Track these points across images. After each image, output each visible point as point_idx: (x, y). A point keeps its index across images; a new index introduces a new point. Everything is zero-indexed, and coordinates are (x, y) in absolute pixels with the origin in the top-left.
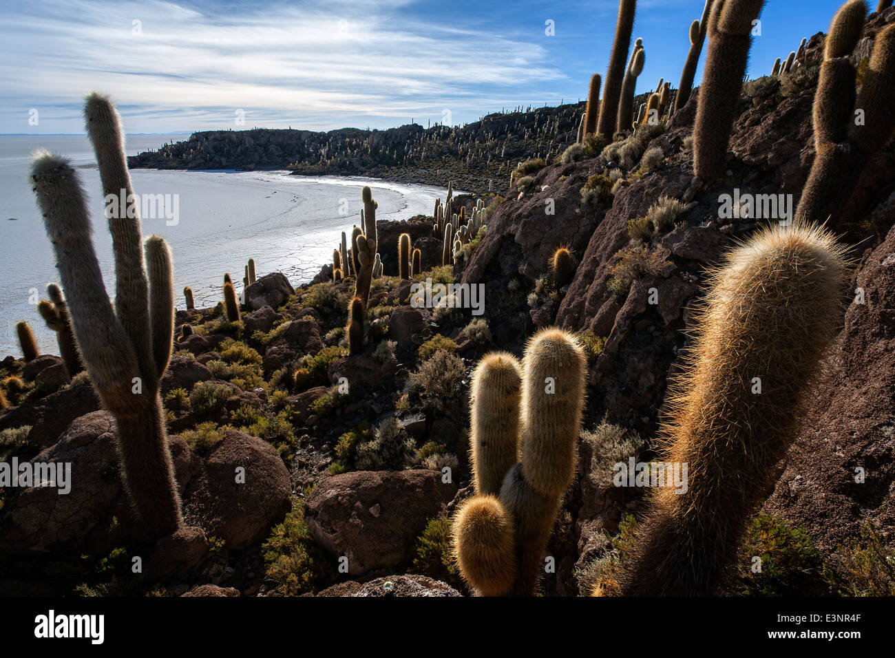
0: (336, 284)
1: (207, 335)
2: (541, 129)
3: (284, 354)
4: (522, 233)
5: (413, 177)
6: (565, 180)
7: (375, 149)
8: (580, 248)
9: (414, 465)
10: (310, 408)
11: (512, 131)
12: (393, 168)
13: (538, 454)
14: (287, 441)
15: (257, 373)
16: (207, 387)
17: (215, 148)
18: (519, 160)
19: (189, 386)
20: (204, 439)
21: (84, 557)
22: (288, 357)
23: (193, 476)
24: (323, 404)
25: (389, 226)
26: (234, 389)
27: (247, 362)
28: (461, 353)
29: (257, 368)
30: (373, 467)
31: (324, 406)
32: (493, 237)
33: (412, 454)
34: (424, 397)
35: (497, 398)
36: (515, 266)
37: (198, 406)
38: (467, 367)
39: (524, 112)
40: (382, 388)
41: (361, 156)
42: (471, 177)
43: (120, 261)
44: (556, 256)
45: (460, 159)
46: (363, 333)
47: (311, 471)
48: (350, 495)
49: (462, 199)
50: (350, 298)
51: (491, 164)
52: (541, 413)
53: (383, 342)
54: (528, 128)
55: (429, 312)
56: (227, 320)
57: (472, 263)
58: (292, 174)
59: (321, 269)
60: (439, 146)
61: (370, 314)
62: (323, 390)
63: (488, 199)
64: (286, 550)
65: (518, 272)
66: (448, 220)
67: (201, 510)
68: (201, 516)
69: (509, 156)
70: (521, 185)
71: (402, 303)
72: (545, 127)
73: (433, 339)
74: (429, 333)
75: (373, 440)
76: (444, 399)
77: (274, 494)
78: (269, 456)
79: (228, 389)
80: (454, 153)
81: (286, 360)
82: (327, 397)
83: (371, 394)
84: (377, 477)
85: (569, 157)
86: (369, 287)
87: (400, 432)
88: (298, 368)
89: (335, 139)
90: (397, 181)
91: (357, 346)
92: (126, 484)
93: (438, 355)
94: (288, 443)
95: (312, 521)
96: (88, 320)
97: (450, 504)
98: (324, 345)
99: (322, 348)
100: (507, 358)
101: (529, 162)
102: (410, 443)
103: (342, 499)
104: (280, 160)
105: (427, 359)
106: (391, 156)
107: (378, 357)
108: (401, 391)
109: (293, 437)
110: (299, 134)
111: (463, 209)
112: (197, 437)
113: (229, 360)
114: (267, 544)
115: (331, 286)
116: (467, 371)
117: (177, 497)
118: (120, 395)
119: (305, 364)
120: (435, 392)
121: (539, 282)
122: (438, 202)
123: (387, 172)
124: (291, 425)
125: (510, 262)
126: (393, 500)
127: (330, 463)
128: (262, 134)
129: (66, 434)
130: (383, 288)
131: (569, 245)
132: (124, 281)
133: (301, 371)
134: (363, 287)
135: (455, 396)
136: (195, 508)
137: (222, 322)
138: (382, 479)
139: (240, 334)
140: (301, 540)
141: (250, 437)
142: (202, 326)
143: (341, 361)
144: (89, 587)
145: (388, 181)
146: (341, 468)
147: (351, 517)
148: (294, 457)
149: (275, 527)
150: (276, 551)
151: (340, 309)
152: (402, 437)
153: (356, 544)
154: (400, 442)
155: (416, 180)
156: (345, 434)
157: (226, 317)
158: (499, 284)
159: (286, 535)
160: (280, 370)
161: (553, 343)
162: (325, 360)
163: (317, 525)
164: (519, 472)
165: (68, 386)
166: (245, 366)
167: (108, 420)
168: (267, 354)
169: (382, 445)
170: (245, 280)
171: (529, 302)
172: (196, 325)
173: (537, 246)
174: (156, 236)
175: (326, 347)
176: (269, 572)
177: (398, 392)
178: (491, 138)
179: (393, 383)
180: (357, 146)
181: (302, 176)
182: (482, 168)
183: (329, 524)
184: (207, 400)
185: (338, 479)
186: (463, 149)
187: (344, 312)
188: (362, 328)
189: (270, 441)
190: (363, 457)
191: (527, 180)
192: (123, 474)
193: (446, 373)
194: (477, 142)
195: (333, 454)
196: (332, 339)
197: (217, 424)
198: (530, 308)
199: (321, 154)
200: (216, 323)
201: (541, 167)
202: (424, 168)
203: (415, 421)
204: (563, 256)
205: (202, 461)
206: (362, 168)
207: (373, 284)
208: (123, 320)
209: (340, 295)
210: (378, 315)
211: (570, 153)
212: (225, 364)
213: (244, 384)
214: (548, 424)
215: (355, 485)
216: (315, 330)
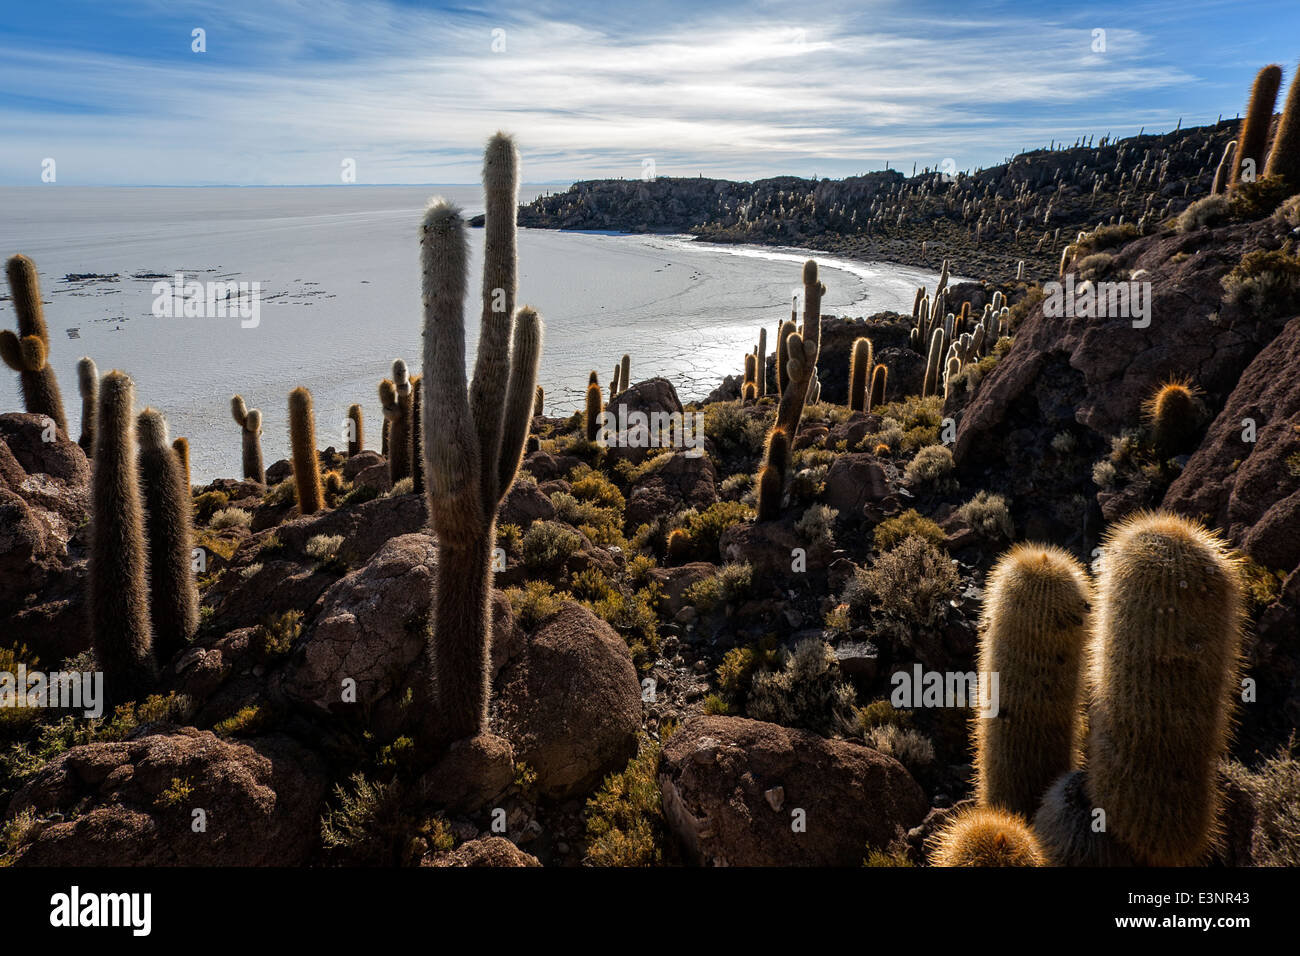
0: (746, 405)
1: (557, 455)
2: (1129, 174)
3: (658, 501)
4: (1086, 352)
5: (882, 252)
6: (1184, 260)
7: (822, 208)
8: (1217, 389)
9: (851, 735)
10: (687, 594)
11: (1068, 179)
12: (848, 236)
13: (1126, 759)
14: (645, 638)
15: (615, 524)
16: (548, 528)
17: (599, 202)
18: (1080, 229)
19: (525, 524)
20: (533, 606)
21: (368, 736)
22: (663, 506)
23: (510, 659)
24: (707, 591)
25: (835, 326)
26: (583, 541)
27: (604, 503)
28: (954, 550)
29: (616, 516)
30: (777, 718)
31: (709, 596)
32: (1026, 355)
33: (848, 714)
34: (878, 615)
35: (1037, 630)
36: (1069, 407)
37: (532, 555)
38: (961, 577)
39: (1096, 145)
40: (805, 585)
41: (801, 216)
42: (983, 255)
43: (486, 335)
44: (1160, 397)
45: (966, 225)
46: (782, 489)
47: (674, 699)
48: (737, 756)
49: (964, 291)
50: (765, 429)
51: (1022, 234)
52: (1134, 673)
53: (814, 507)
54: (1101, 173)
55: (897, 470)
56: (586, 437)
57: (982, 395)
58: (697, 240)
59: (722, 382)
60: (928, 204)
61: (795, 458)
62: (709, 569)
63: (1015, 293)
64: (621, 823)
65: (1074, 418)
66: (938, 322)
67: (512, 714)
68: (511, 724)
69: (1057, 220)
70: (1086, 268)
71: (851, 448)
72: (1139, 169)
73: (903, 517)
74: (896, 506)
75: (783, 671)
76: (915, 627)
77: (616, 721)
78: (617, 656)
79: (574, 538)
80: (954, 216)
81: (658, 511)
82: (715, 582)
83: (785, 591)
84: (784, 738)
85: (1196, 220)
86: (799, 416)
87: (830, 668)
88: (675, 526)
89: (764, 192)
90: (853, 257)
91: (770, 507)
92: (432, 642)
93: (910, 546)
94: (647, 643)
95: (669, 784)
96: (441, 406)
97: (913, 831)
98: (718, 498)
99: (715, 502)
100: (1060, 560)
101: (1100, 229)
102: (846, 692)
103: (722, 759)
104: (681, 220)
105: (888, 549)
106: (846, 219)
107: (804, 531)
108: (837, 597)
109: (654, 634)
110: (710, 185)
111: (967, 306)
112: (525, 601)
113: (581, 495)
114: (595, 803)
115: (740, 407)
116: (962, 584)
117: (487, 682)
118: (453, 512)
119: (687, 522)
120: (899, 609)
121: (1120, 443)
122: (921, 293)
123: (839, 242)
124: (655, 614)
125: (1057, 401)
126: (809, 788)
127: (707, 693)
128: (662, 184)
129: (378, 556)
130: (821, 421)
131: (1191, 380)
132: (485, 362)
133: (680, 532)
134: (789, 415)
135: (935, 625)
136: (506, 709)
137: (578, 440)
138: (793, 743)
139: (600, 461)
140: (646, 813)
141: (595, 618)
142: (552, 441)
143: (744, 527)
144: (366, 779)
145: (840, 256)
146: (724, 706)
147: (733, 796)
148: (651, 669)
149: (609, 776)
150: (605, 819)
151: (749, 445)
152: (832, 678)
153: (735, 851)
154: (827, 688)
155: (884, 256)
156: (736, 650)
157: (586, 433)
158: (1033, 437)
159: (624, 797)
160: (649, 524)
161: (1166, 541)
162: (717, 521)
163: (676, 793)
164: (1079, 789)
165: (387, 494)
166: (600, 509)
167: (426, 548)
168: (633, 497)
169: (796, 685)
170: (613, 385)
171: (1096, 477)
172: (544, 439)
173: (1117, 376)
174: (530, 308)
175: (721, 501)
176: (592, 851)
177: (832, 597)
178: (1025, 192)
179: (824, 581)
180: (796, 202)
181: (709, 244)
182: (1005, 240)
183: (696, 798)
184: (544, 549)
185: (718, 722)
186: (971, 209)
187: (755, 450)
188: (783, 480)
189: (621, 632)
190: (761, 696)
191: (1099, 260)
192: (431, 631)
193: (922, 580)
194: (998, 198)
195: (712, 680)
196: (731, 491)
197: (553, 588)
198: (1098, 488)
199: (740, 212)
200: (571, 440)
201: (1129, 237)
202: (901, 239)
203: (858, 655)
204: (1175, 400)
205: (526, 637)
206: (800, 235)
207: (805, 412)
208: (475, 412)
209: (751, 423)
210: (811, 464)
211: (1197, 213)
212: (576, 501)
213: (597, 536)
214: (1152, 702)
215: (747, 741)
216: (706, 472)
